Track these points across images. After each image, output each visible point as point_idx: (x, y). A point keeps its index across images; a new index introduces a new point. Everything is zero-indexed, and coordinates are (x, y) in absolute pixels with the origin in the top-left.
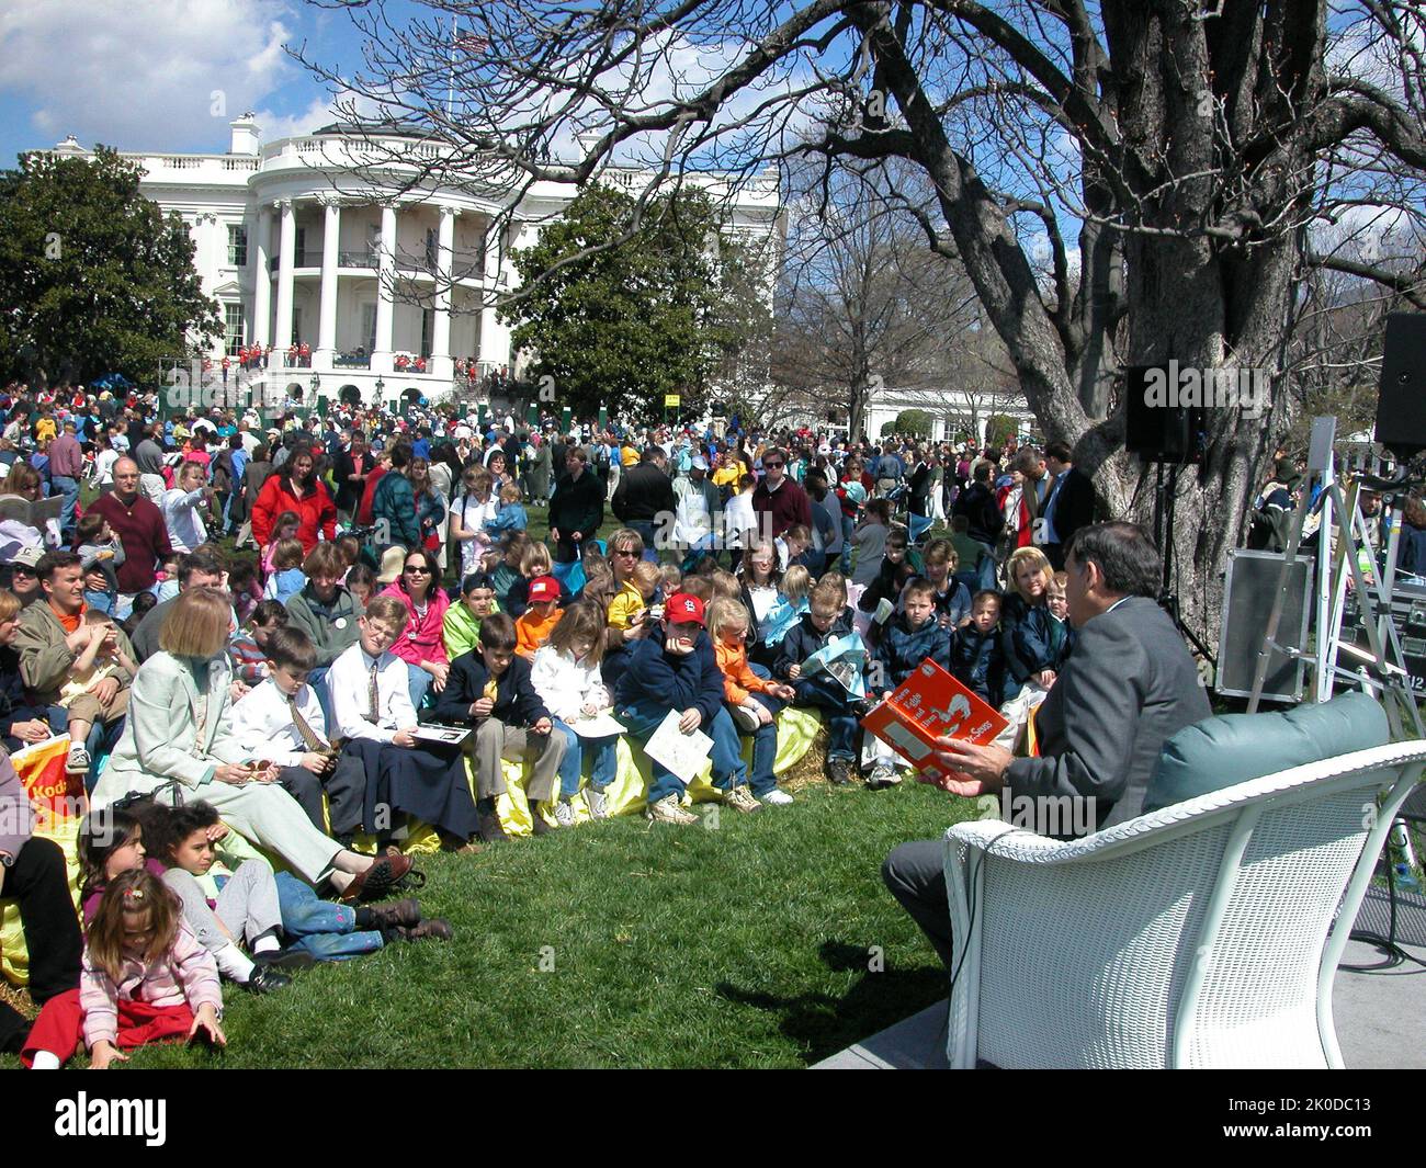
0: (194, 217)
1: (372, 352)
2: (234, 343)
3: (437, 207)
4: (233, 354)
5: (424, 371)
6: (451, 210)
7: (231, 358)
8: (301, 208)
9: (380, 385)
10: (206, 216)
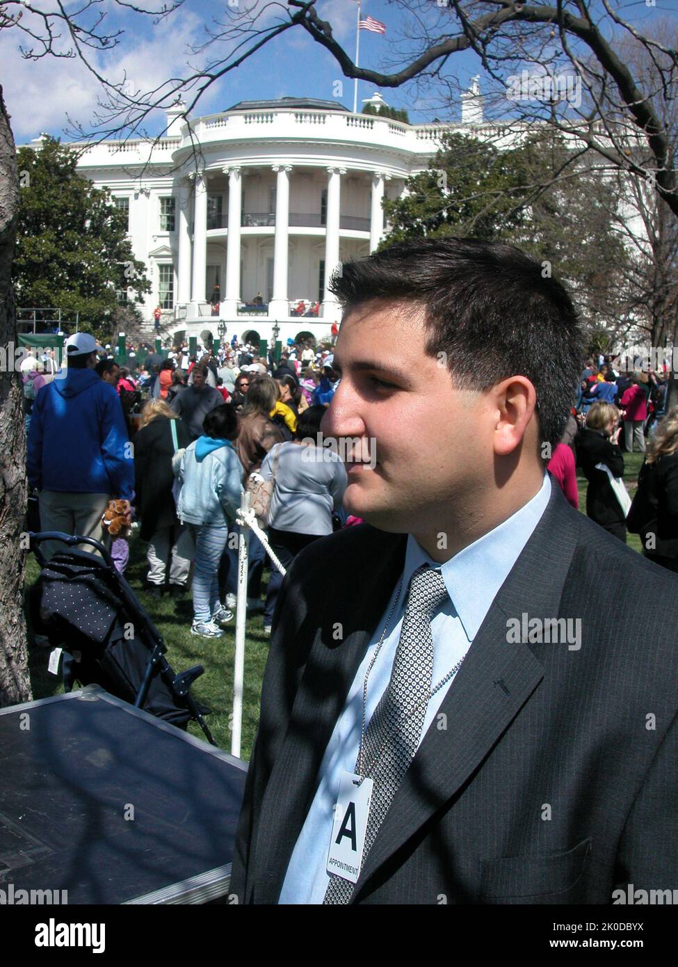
0: (133, 192)
1: (270, 300)
2: (167, 298)
3: (325, 168)
4: (166, 307)
5: (317, 315)
6: (337, 170)
7: (163, 310)
8: (211, 177)
9: (276, 329)
10: (142, 191)
